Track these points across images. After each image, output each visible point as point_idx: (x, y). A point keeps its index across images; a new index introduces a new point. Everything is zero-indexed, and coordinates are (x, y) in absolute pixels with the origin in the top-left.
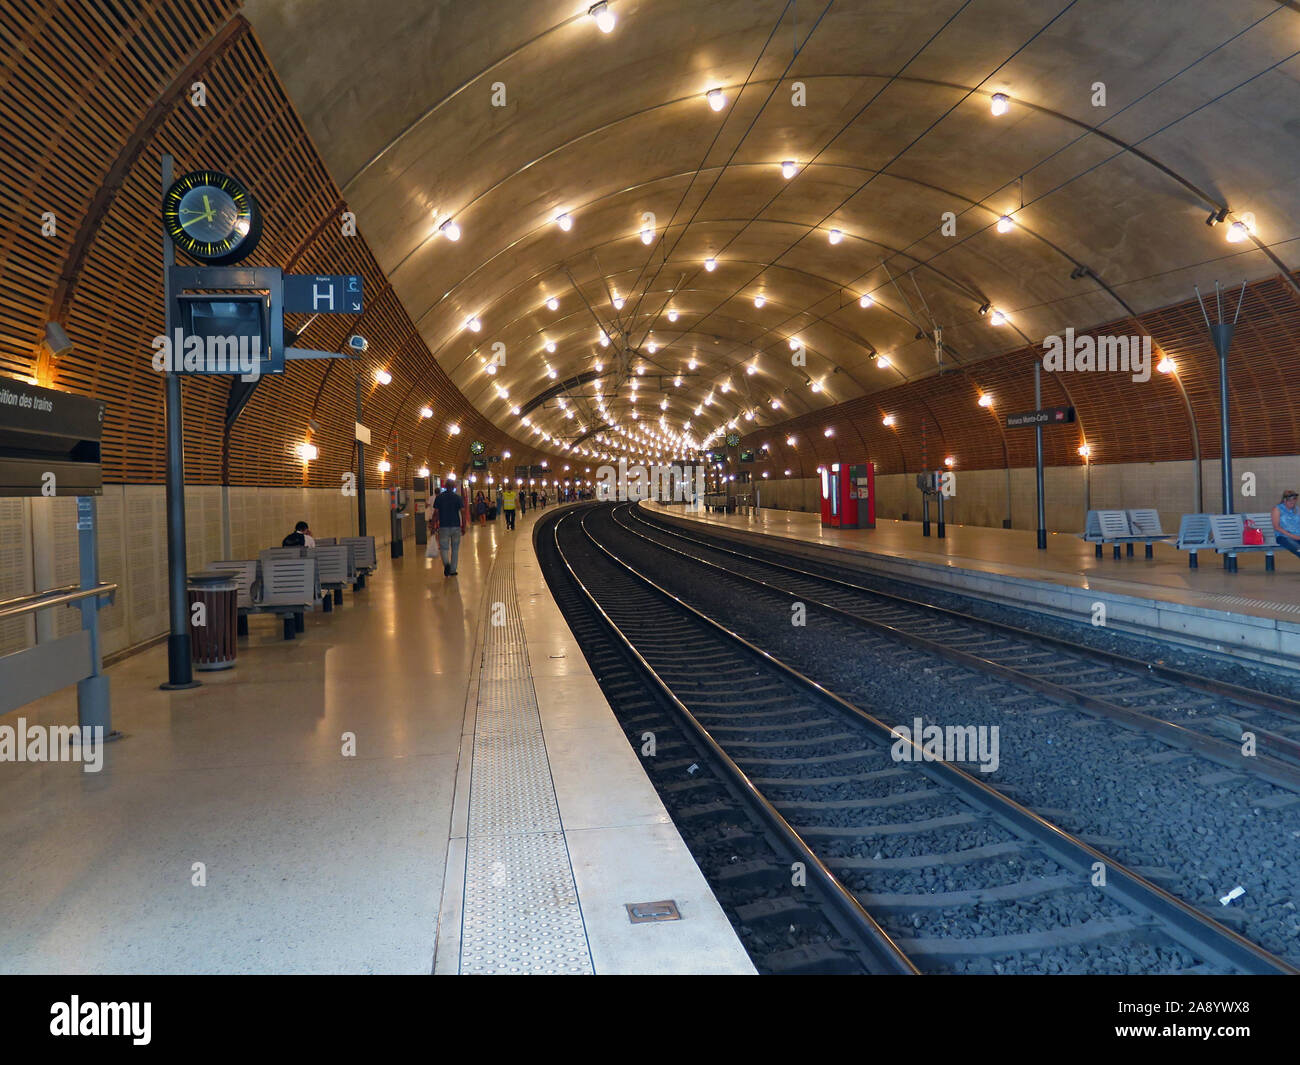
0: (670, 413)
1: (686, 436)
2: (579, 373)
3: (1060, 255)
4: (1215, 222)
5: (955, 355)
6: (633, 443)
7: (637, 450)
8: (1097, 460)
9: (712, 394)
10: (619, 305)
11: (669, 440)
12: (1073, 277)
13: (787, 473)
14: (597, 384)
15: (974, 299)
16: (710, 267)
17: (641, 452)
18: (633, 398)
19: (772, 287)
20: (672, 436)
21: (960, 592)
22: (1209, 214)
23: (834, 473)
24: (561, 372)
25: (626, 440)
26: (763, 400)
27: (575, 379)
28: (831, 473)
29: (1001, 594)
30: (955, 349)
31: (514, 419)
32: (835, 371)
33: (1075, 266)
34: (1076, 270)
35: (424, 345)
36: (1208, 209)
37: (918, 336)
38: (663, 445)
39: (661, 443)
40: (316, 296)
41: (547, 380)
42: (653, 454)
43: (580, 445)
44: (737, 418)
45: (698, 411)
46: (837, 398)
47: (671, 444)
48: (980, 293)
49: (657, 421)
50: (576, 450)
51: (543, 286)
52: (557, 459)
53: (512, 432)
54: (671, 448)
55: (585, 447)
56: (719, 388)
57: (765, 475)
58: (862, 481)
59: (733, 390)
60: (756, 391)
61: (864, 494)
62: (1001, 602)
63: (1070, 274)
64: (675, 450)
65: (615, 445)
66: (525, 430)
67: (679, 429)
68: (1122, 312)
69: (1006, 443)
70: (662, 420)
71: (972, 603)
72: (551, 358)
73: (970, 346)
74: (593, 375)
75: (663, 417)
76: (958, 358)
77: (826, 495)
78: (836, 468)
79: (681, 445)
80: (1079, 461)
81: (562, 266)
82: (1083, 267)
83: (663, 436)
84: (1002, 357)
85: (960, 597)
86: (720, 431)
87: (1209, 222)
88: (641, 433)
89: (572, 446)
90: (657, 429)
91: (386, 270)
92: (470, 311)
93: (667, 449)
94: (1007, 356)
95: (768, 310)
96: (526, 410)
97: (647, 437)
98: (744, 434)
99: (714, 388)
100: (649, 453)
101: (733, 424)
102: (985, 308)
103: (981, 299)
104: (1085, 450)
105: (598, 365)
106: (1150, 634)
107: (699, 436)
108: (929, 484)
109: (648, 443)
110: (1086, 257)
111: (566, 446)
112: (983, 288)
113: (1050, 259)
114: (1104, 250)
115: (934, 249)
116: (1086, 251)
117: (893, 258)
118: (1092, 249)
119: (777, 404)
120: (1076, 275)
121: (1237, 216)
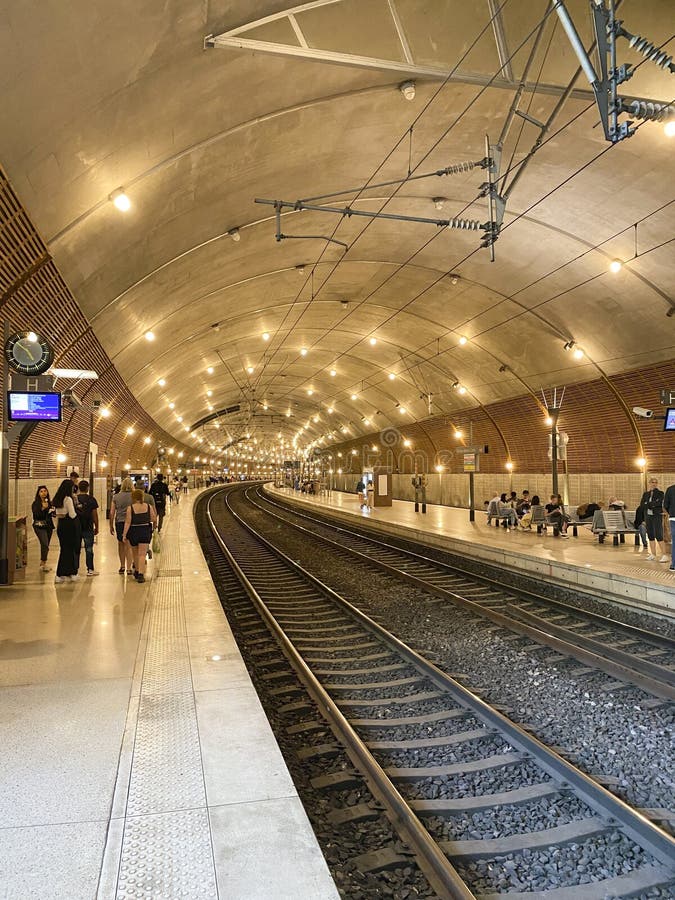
2: (227, 407)
3: (494, 358)
4: (568, 348)
8: (516, 472)
9: (308, 422)
10: (251, 371)
12: (501, 371)
15: (450, 379)
16: (304, 352)
19: (341, 365)
22: (566, 343)
24: (216, 407)
26: (338, 428)
27: (224, 410)
30: (442, 405)
31: (184, 434)
32: (378, 413)
33: (501, 365)
34: (502, 367)
35: (131, 395)
36: (565, 341)
37: (421, 397)
41: (206, 411)
43: (227, 449)
45: (301, 431)
46: (379, 429)
48: (453, 375)
50: (225, 452)
51: (205, 360)
53: (184, 441)
56: (312, 419)
59: (321, 421)
60: (334, 422)
63: (499, 369)
68: (527, 391)
72: (212, 399)
73: (450, 404)
76: (443, 410)
80: (507, 472)
82: (505, 366)
87: (565, 347)
89: (224, 449)
91: (110, 357)
92: (159, 374)
94: (469, 410)
95: (338, 377)
96: (195, 427)
102: (456, 384)
103: (454, 379)
104: (510, 466)
110: (507, 360)
111: (220, 450)
112: (455, 373)
113: (488, 360)
114: (516, 358)
115: (429, 351)
116: (506, 357)
117: (405, 354)
118: (510, 357)
119: (346, 430)
120: (502, 369)
121: (579, 345)
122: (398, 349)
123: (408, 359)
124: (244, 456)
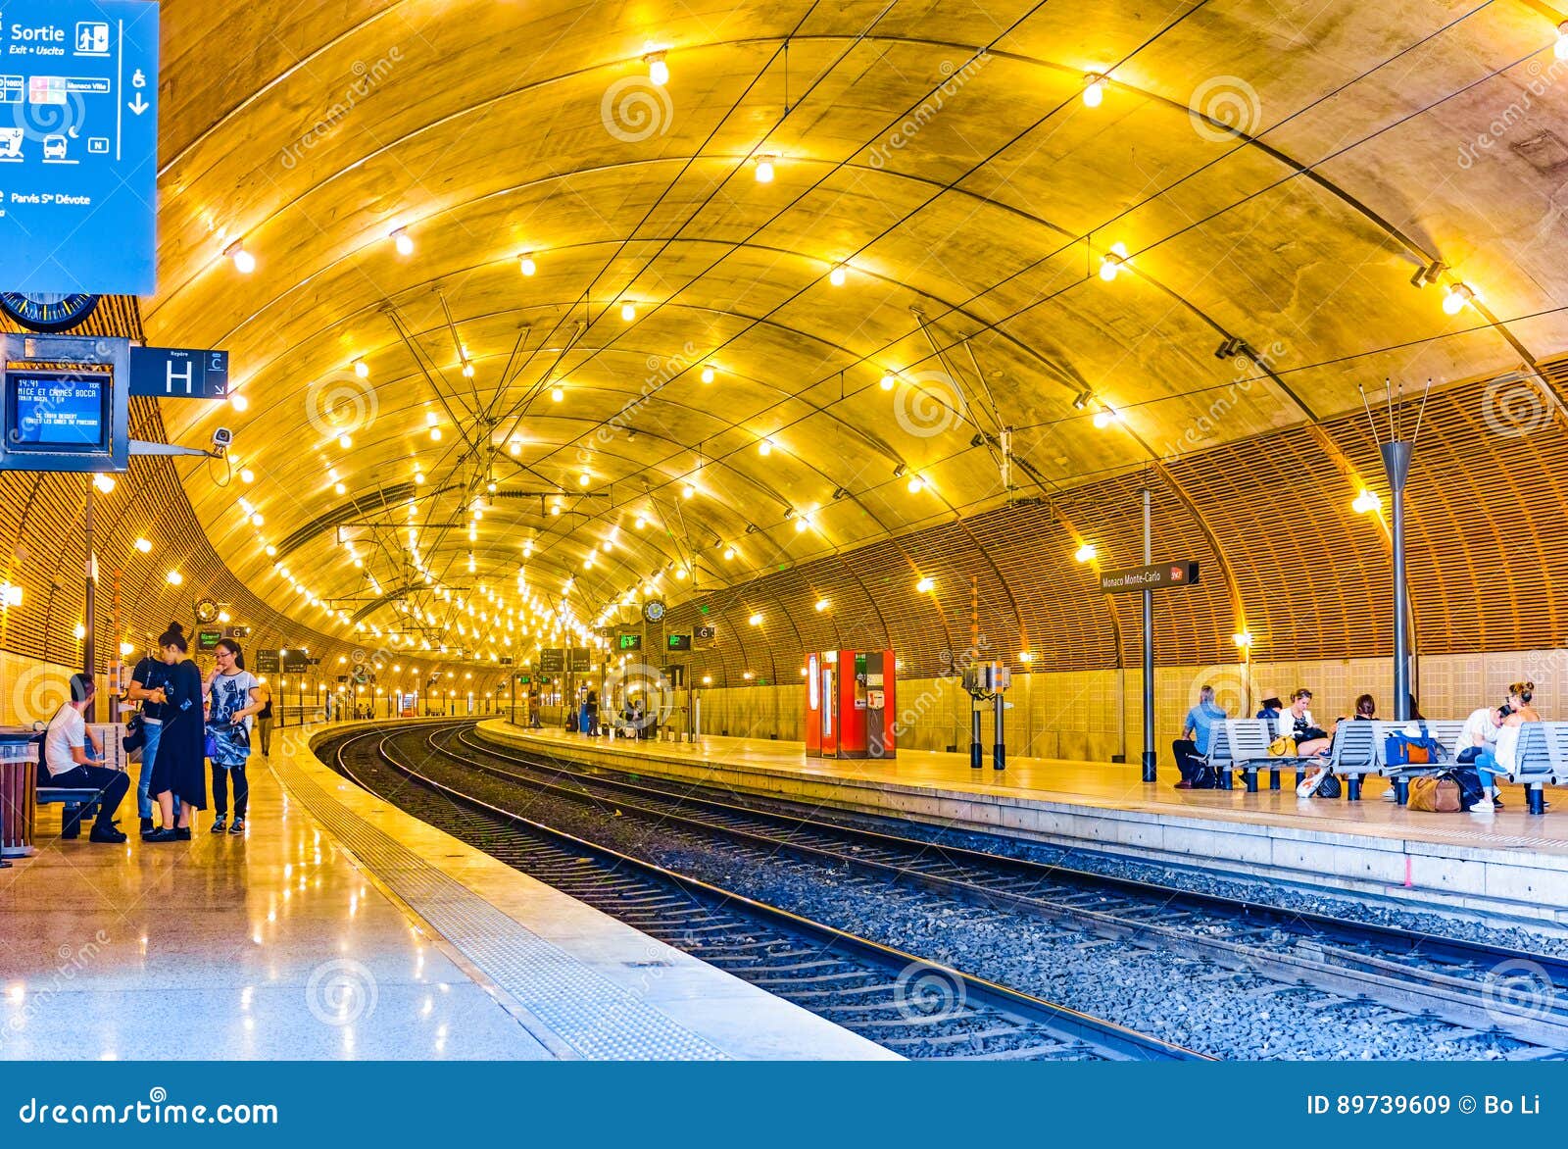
0: (540, 562)
1: (564, 607)
2: (384, 486)
3: (1198, 318)
4: (1423, 282)
5: (1035, 475)
6: (464, 615)
7: (469, 631)
8: (1261, 656)
9: (616, 530)
10: (468, 372)
11: (529, 615)
12: (1218, 355)
13: (747, 676)
15: (1066, 384)
16: (629, 313)
17: (476, 635)
18: (473, 533)
19: (735, 351)
20: (538, 607)
21: (1012, 834)
22: (1416, 268)
23: (828, 666)
24: (352, 483)
25: (453, 614)
26: (708, 544)
27: (377, 495)
28: (824, 666)
29: (1071, 833)
30: (1036, 466)
31: (263, 565)
32: (836, 496)
33: (1222, 338)
34: (1225, 344)
36: (1415, 262)
37: (976, 442)
38: (518, 625)
39: (515, 619)
40: (170, 376)
42: (499, 639)
43: (367, 619)
44: (659, 576)
45: (590, 560)
46: (837, 543)
47: (533, 622)
48: (1074, 373)
49: (514, 578)
50: (360, 627)
51: (346, 338)
54: (532, 631)
55: (376, 621)
56: (629, 519)
57: (707, 680)
58: (875, 679)
59: (658, 525)
60: (697, 526)
61: (878, 701)
62: (1069, 843)
63: (1215, 351)
64: (539, 634)
65: (432, 620)
66: (278, 585)
67: (550, 593)
68: (1297, 415)
69: (1120, 626)
70: (522, 577)
71: (1028, 849)
72: (342, 457)
73: (1061, 461)
75: (523, 570)
76: (1040, 480)
77: (814, 703)
78: (831, 656)
79: (551, 625)
80: (1234, 657)
81: (385, 306)
82: (1234, 341)
83: (518, 606)
84: (1112, 481)
85: (1013, 841)
86: (629, 598)
87: (1414, 282)
88: (480, 600)
89: (355, 619)
90: (510, 592)
93: (525, 631)
94: (1121, 478)
95: (723, 388)
96: (290, 545)
97: (490, 609)
98: (670, 604)
99: (621, 519)
100: (492, 639)
102: (1082, 398)
103: (1077, 384)
104: (1243, 639)
105: (418, 471)
106: (1259, 872)
108: (982, 682)
109: (491, 618)
110: (1239, 325)
111: (345, 618)
112: (1081, 364)
113: (1182, 324)
114: (1266, 315)
115: (1005, 301)
116: (1239, 314)
117: (934, 311)
118: (1248, 313)
119: (733, 552)
120: (1224, 352)
121: (1457, 273)
122: (912, 298)
123: (941, 328)
124: (410, 641)
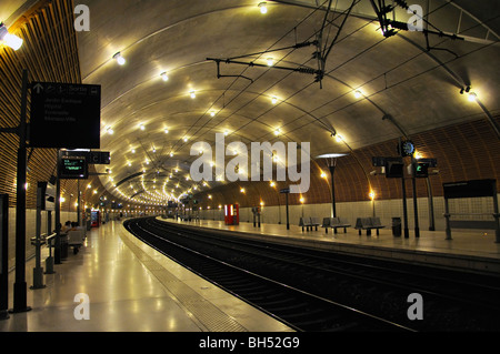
8: (305, 204)
10: (154, 151)
13: (208, 208)
14: (142, 176)
16: (186, 140)
31: (113, 188)
43: (134, 197)
44: (191, 188)
47: (166, 197)
49: (162, 189)
50: (132, 199)
52: (126, 202)
53: (112, 193)
64: (167, 199)
65: (146, 198)
66: (116, 192)
74: (141, 173)
80: (300, 204)
81: (138, 139)
87: (331, 136)
101: (190, 191)
104: (302, 200)
105: (144, 170)
107: (177, 194)
123: (245, 142)
